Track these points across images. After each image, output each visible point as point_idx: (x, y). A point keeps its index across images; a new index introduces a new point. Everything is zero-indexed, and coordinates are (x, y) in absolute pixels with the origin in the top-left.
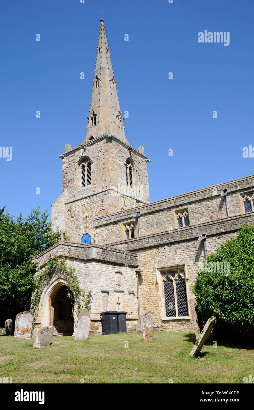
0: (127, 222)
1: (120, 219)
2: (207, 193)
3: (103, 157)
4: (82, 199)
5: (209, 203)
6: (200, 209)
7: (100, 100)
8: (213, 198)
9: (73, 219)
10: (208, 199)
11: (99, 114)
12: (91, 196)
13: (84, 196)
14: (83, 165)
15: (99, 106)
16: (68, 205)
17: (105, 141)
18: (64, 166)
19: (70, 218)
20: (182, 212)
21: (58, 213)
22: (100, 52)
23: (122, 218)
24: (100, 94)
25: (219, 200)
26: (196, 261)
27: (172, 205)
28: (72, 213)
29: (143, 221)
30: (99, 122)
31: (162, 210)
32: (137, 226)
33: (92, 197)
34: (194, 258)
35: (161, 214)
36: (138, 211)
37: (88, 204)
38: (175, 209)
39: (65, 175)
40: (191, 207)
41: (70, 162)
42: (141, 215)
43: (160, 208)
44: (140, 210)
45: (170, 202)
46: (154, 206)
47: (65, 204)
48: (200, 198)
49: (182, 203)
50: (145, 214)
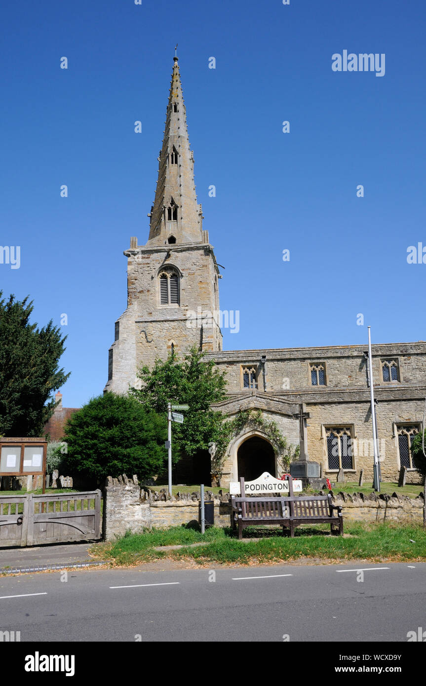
0: (247, 364)
1: (238, 359)
2: (347, 351)
3: (199, 272)
4: (165, 321)
5: (349, 362)
6: (338, 366)
7: (181, 185)
8: (353, 357)
9: (150, 344)
10: (348, 357)
11: (181, 206)
12: (181, 320)
13: (169, 318)
14: (163, 274)
15: (181, 195)
16: (141, 324)
17: (202, 252)
18: (130, 268)
19: (144, 342)
20: (317, 365)
21: (128, 334)
22: (176, 111)
23: (240, 359)
24: (180, 176)
25: (359, 361)
26: (365, 422)
27: (307, 356)
28: (148, 337)
29: (269, 366)
30: (182, 218)
31: (294, 359)
32: (262, 371)
33: (182, 322)
34: (363, 419)
35: (293, 363)
36: (263, 355)
37: (176, 329)
38: (309, 361)
39: (133, 282)
40: (328, 362)
41: (142, 265)
42: (268, 360)
43: (292, 357)
44: (266, 354)
45: (304, 352)
46: (284, 353)
47: (136, 322)
48: (339, 355)
49: (318, 355)
50: (272, 360)
